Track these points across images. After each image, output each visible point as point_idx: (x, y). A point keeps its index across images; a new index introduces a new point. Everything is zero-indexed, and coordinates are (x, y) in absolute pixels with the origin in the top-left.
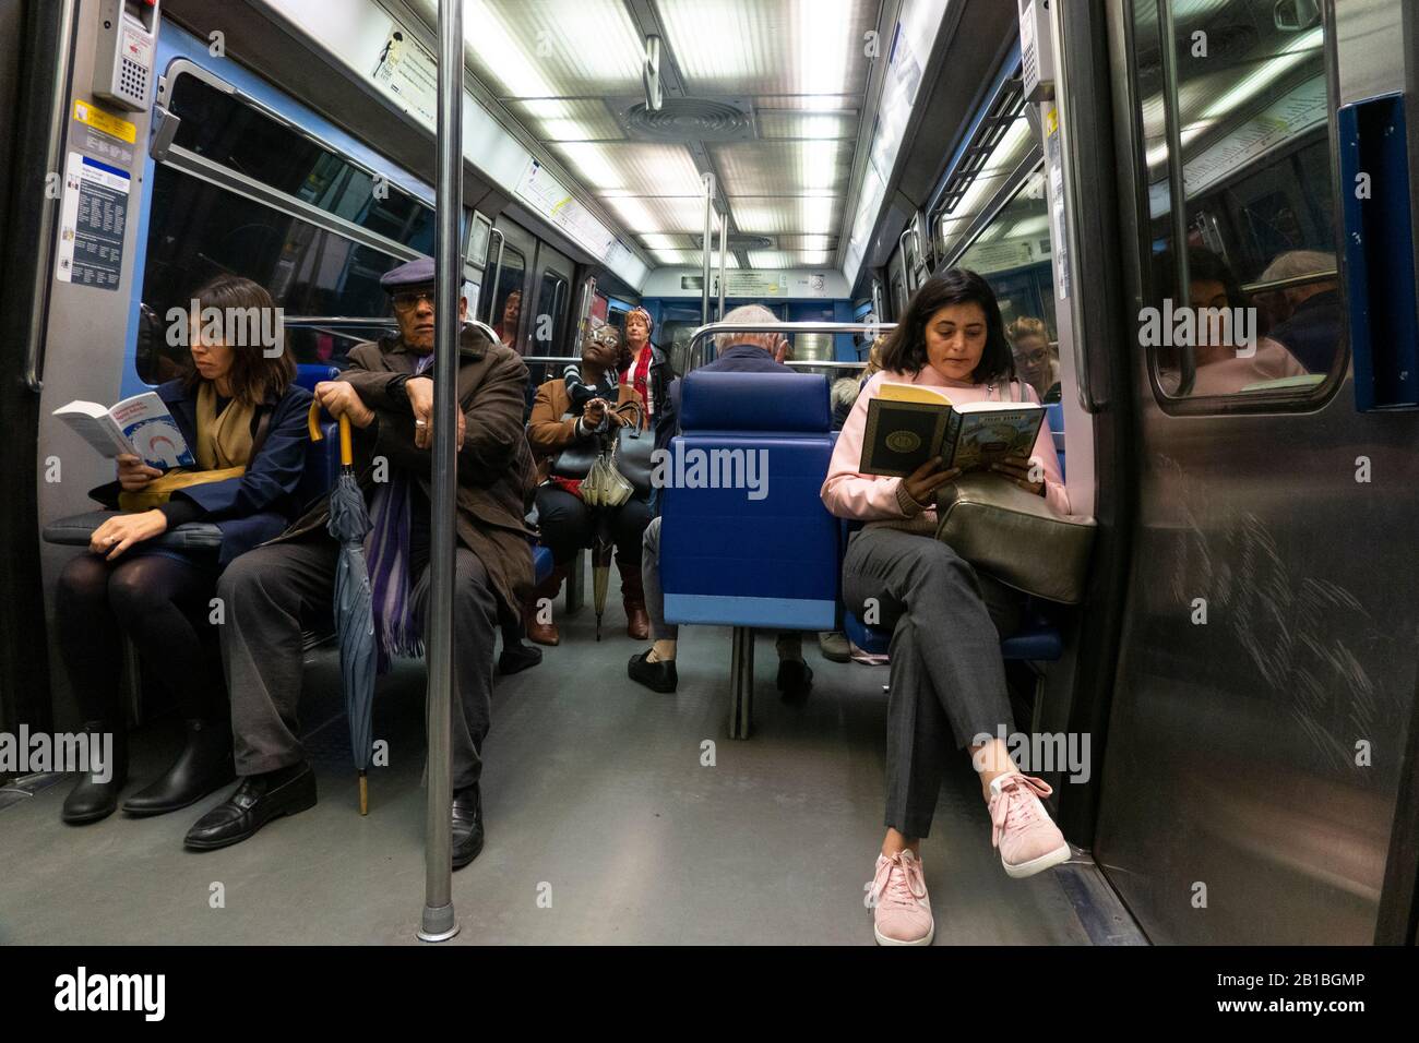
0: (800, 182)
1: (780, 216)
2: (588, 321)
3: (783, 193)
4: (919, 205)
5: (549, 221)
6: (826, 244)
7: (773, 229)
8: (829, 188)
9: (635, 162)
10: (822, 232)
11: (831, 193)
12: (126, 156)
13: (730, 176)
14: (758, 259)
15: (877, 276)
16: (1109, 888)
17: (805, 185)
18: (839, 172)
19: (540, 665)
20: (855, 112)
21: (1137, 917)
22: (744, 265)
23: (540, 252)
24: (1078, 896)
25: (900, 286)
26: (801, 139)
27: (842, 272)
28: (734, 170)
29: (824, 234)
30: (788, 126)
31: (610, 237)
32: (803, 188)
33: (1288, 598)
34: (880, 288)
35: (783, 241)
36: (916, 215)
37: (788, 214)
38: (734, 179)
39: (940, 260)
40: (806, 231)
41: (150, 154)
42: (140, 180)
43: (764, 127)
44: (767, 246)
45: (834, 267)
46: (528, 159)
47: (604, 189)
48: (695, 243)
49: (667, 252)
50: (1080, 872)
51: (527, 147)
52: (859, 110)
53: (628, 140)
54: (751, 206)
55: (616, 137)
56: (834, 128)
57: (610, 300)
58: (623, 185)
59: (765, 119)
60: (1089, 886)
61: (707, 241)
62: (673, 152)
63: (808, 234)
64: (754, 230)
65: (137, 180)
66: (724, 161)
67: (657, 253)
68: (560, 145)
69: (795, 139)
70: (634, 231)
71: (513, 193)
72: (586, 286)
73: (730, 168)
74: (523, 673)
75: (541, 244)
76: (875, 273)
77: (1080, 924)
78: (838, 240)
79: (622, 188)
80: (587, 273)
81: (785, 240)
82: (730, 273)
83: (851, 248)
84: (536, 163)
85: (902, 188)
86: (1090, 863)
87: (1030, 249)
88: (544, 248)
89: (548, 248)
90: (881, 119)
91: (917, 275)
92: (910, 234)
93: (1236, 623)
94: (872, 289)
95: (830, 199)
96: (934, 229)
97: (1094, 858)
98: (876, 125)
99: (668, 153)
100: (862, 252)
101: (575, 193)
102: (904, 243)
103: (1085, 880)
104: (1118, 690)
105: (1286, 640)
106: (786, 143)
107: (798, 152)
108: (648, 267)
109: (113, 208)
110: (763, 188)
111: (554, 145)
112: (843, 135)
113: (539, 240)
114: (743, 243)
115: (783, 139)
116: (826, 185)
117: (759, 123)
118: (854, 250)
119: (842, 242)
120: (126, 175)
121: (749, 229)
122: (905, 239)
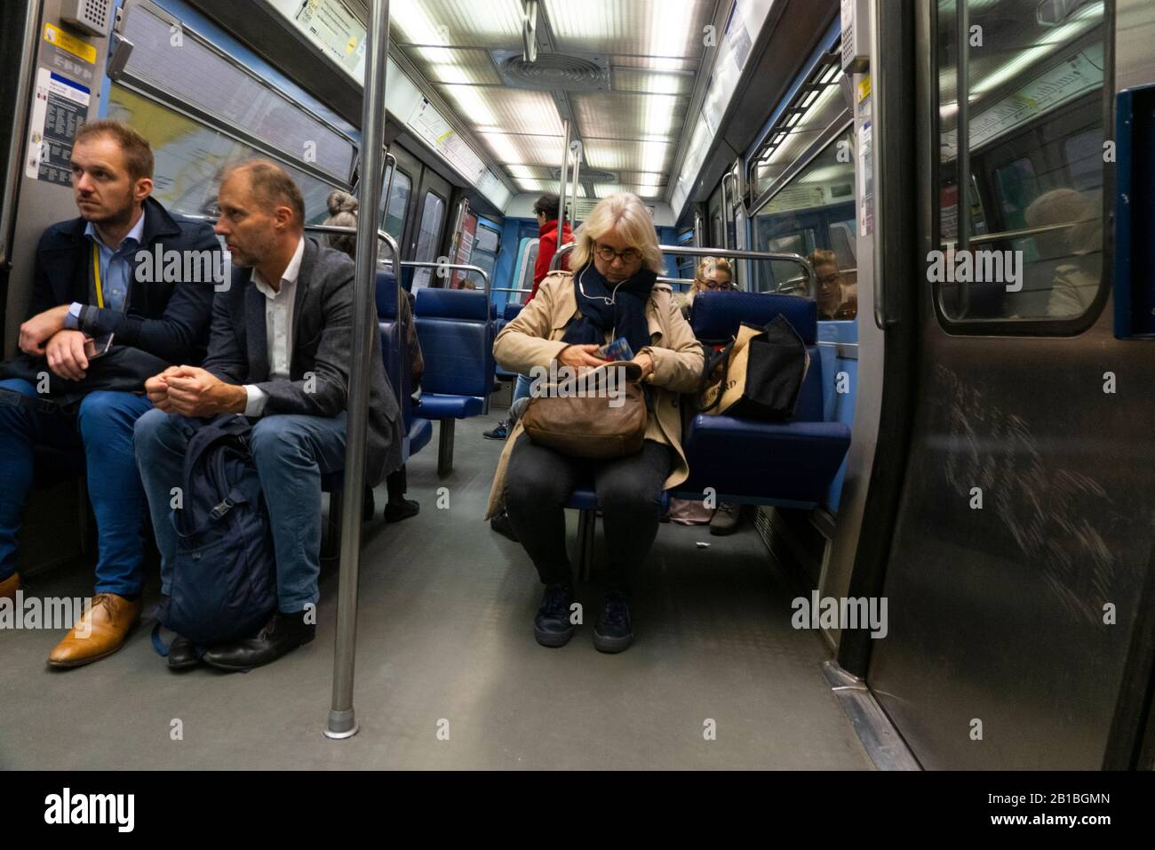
0: (642, 128)
1: (624, 156)
2: (460, 234)
3: (627, 137)
4: (740, 152)
5: (434, 149)
6: (658, 181)
7: (616, 166)
8: (665, 135)
9: (507, 104)
10: (656, 171)
11: (667, 139)
12: (87, 74)
13: (586, 120)
14: (602, 191)
15: (699, 210)
16: (879, 709)
17: (646, 131)
18: (675, 121)
19: (417, 516)
20: (692, 73)
21: (902, 732)
22: (591, 196)
23: (425, 176)
24: (855, 715)
25: (718, 218)
26: (646, 93)
27: (670, 205)
28: (589, 116)
29: (658, 173)
30: (637, 81)
31: (483, 166)
32: (643, 134)
33: (1043, 485)
34: (701, 219)
35: (624, 176)
36: (737, 161)
37: (630, 154)
38: (588, 123)
39: (755, 199)
40: (643, 170)
41: (108, 74)
42: (98, 95)
43: (617, 82)
44: (610, 180)
45: (663, 200)
46: (419, 97)
47: (481, 125)
48: (552, 175)
49: (528, 181)
50: (856, 696)
51: (419, 87)
52: (696, 72)
53: (504, 85)
54: (598, 146)
55: (493, 83)
56: (673, 85)
57: (479, 218)
58: (496, 123)
59: (618, 74)
60: (863, 707)
61: (564, 174)
62: (540, 98)
63: (645, 172)
64: (601, 166)
65: (96, 95)
66: (582, 107)
67: (519, 181)
68: (447, 86)
69: (642, 93)
70: (502, 162)
71: (406, 125)
72: (461, 206)
73: (586, 114)
74: (404, 522)
75: (426, 168)
76: (698, 208)
77: (857, 737)
78: (669, 178)
79: (495, 126)
80: (462, 195)
81: (625, 176)
82: (580, 201)
83: (679, 184)
84: (426, 101)
85: (727, 138)
86: (864, 688)
87: (822, 194)
88: (428, 172)
89: (431, 172)
90: (713, 80)
91: (734, 210)
92: (730, 176)
93: (998, 504)
94: (694, 220)
95: (665, 144)
96: (751, 172)
97: (867, 686)
98: (709, 84)
99: (536, 99)
100: (688, 189)
101: (456, 128)
102: (725, 183)
103: (860, 702)
104: (894, 553)
105: (1040, 517)
106: (633, 96)
107: (643, 104)
108: (511, 192)
109: (75, 118)
110: (611, 132)
111: (442, 86)
112: (680, 91)
113: (424, 165)
114: (591, 176)
115: (632, 92)
116: (663, 132)
117: (613, 77)
118: (681, 186)
119: (672, 180)
120: (87, 90)
121: (597, 166)
122: (726, 180)
